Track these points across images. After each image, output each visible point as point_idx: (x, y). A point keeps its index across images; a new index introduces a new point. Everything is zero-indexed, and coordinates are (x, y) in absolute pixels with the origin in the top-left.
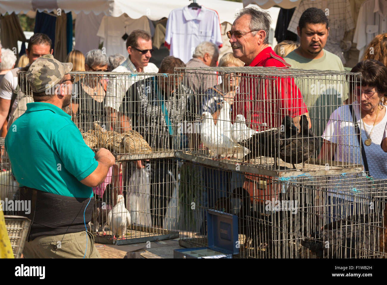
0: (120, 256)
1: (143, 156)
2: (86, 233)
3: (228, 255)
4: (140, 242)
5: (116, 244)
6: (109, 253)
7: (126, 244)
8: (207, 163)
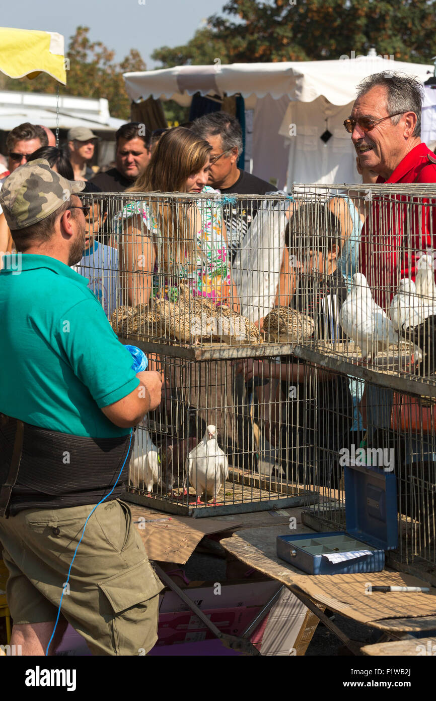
0: (191, 540)
1: (247, 352)
2: (118, 504)
3: (376, 551)
4: (242, 512)
5: (194, 516)
6: (173, 534)
7: (213, 516)
8: (344, 369)
